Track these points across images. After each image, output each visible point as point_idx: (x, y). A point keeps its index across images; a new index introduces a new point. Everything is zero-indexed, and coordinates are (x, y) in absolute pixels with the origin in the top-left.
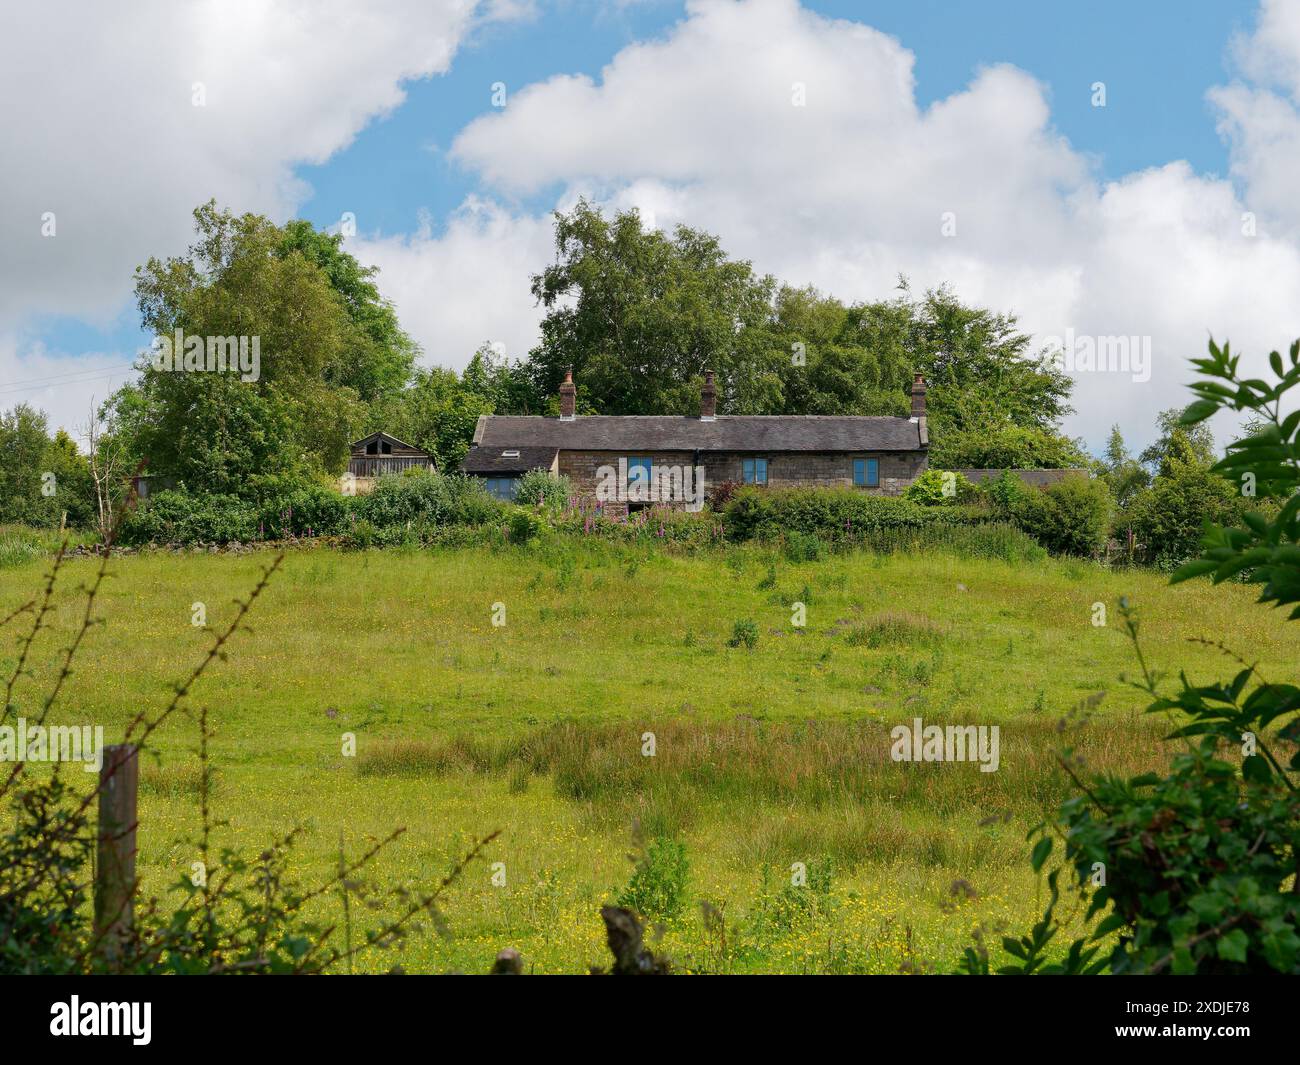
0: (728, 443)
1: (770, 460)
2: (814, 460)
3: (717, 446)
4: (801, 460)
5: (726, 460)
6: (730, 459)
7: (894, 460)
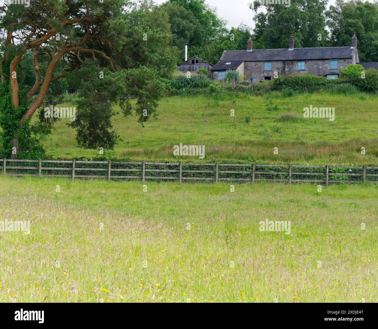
0: (294, 57)
1: (306, 62)
2: (319, 62)
3: (291, 58)
4: (315, 62)
5: (293, 63)
6: (294, 62)
7: (342, 61)
